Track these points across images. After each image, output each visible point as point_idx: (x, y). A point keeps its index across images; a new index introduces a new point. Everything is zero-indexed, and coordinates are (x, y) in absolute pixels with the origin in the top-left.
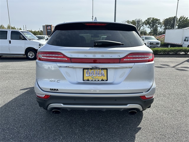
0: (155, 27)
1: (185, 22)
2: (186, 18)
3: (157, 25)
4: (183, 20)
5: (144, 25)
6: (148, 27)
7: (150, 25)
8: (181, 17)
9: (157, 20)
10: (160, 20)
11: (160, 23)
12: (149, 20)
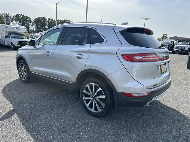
0: (27, 25)
1: (53, 24)
2: (53, 20)
3: (28, 23)
4: (51, 21)
5: (14, 21)
6: (19, 24)
7: (20, 22)
8: (49, 19)
9: (27, 18)
10: (30, 18)
11: (31, 21)
12: (18, 16)
